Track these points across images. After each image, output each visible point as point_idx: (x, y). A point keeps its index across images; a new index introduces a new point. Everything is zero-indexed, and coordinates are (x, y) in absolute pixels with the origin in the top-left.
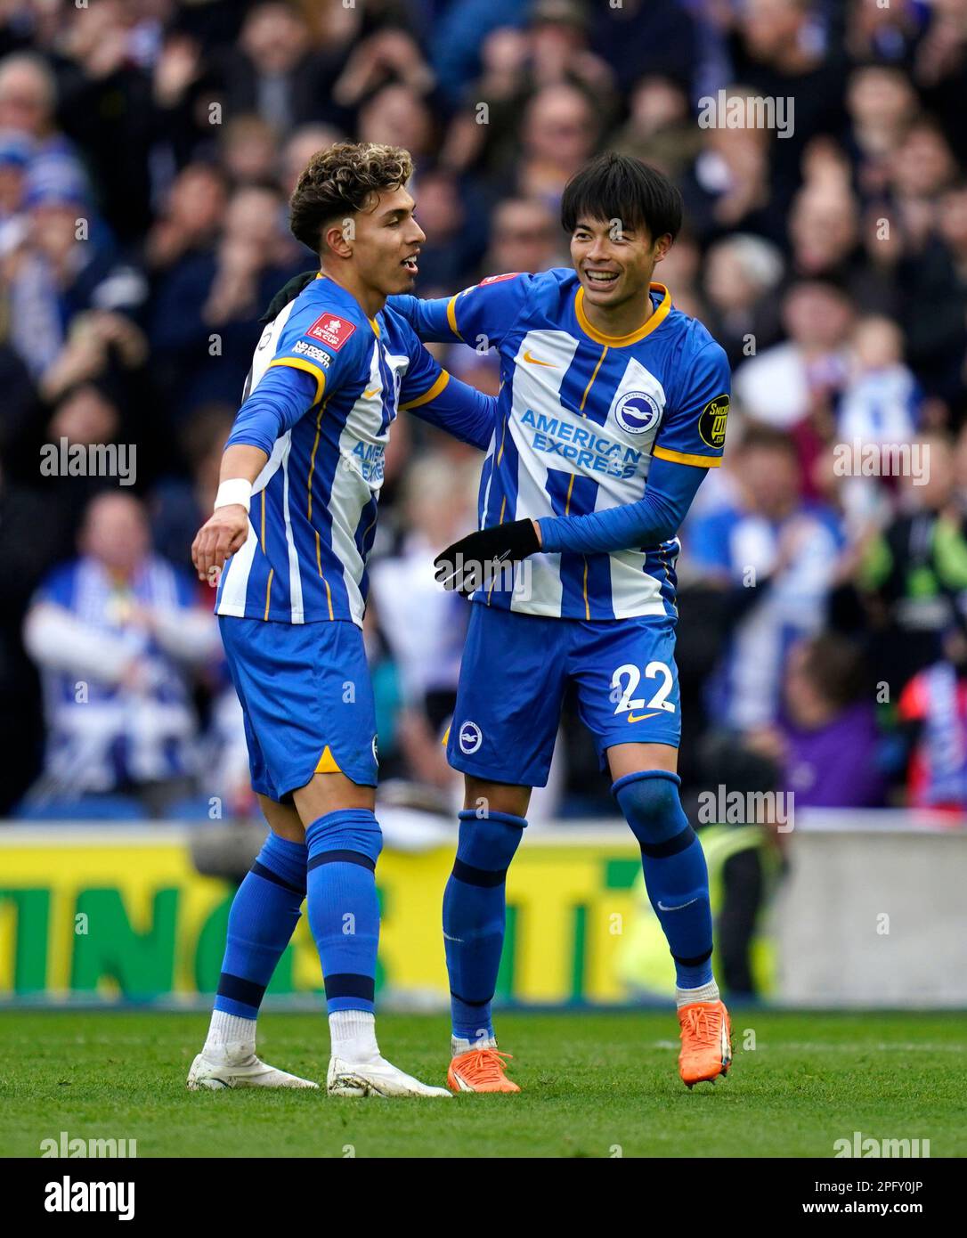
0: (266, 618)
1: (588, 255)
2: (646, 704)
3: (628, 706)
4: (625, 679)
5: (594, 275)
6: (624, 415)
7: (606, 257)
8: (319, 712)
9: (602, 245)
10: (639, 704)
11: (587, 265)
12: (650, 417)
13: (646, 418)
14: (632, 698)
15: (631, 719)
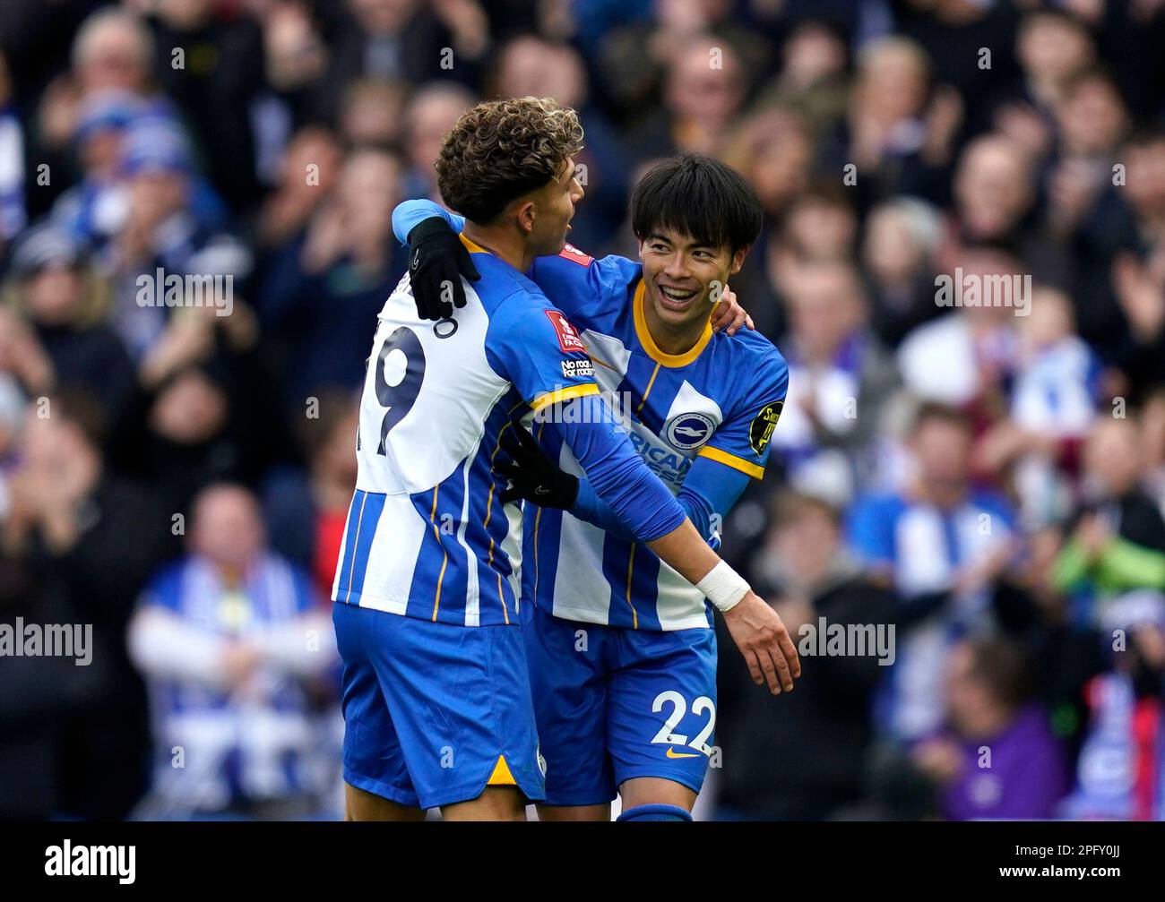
0: (434, 618)
1: (666, 271)
2: (689, 741)
3: (669, 739)
4: (669, 707)
5: (672, 292)
6: (676, 435)
7: (687, 274)
8: (492, 717)
9: (683, 262)
10: (680, 740)
11: (662, 280)
12: (704, 434)
13: (700, 435)
14: (674, 731)
15: (670, 754)
